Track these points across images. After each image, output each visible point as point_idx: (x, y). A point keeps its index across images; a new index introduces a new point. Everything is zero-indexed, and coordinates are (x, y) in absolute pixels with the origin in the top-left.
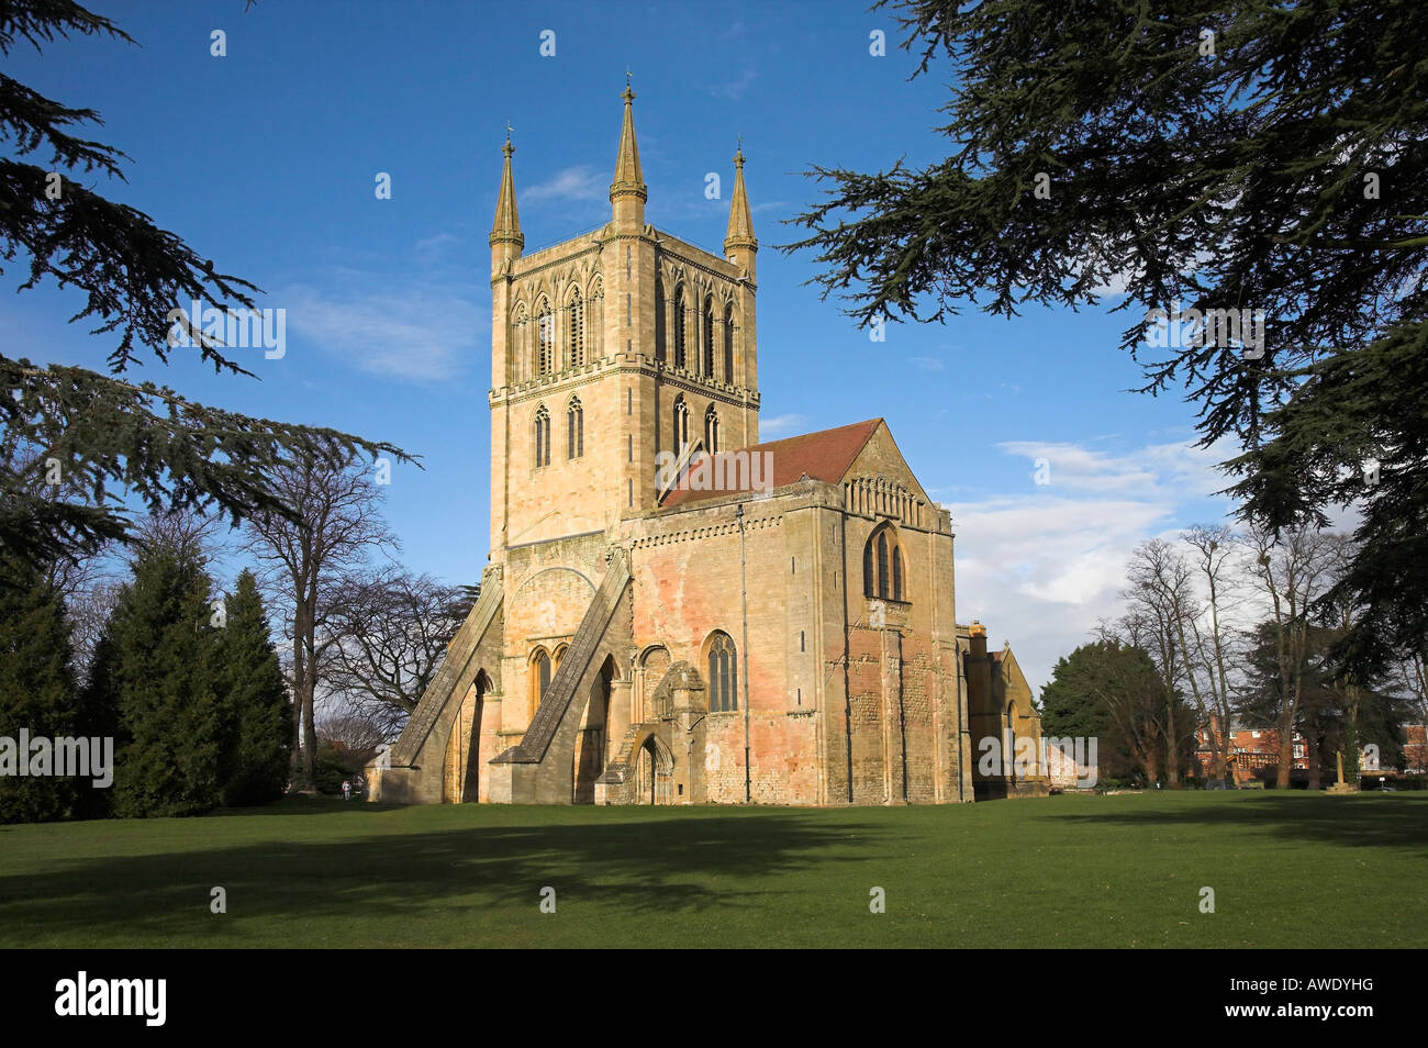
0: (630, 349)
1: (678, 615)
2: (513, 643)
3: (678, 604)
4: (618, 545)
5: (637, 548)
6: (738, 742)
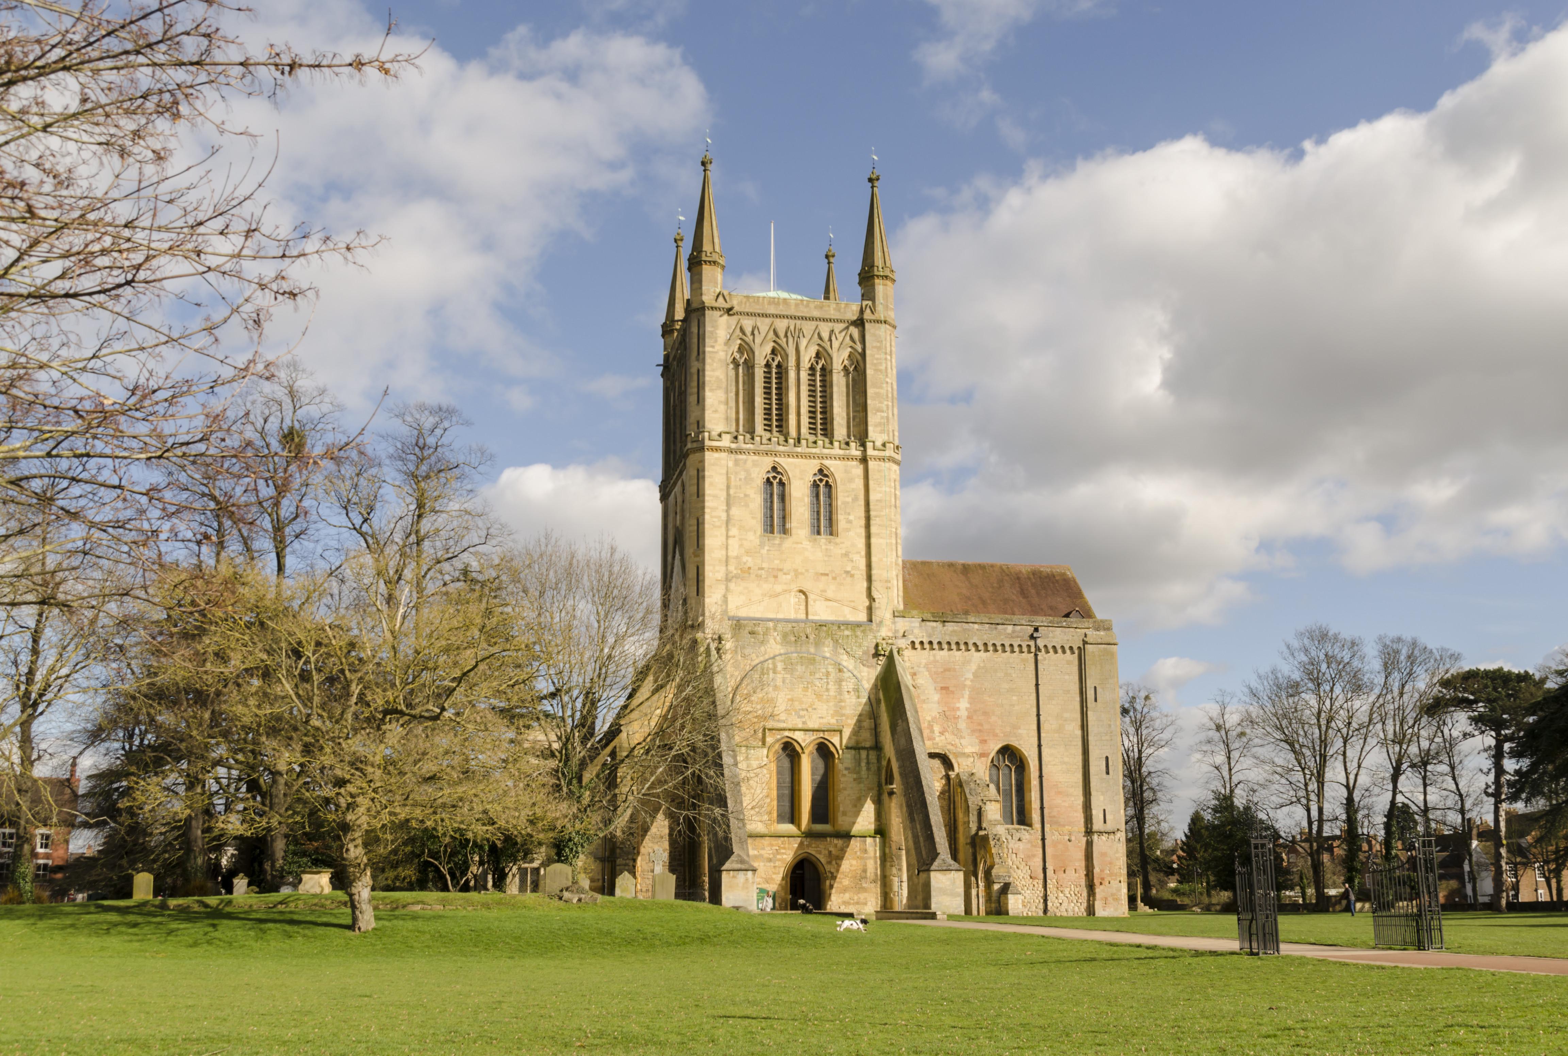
1: (962, 725)
3: (963, 713)
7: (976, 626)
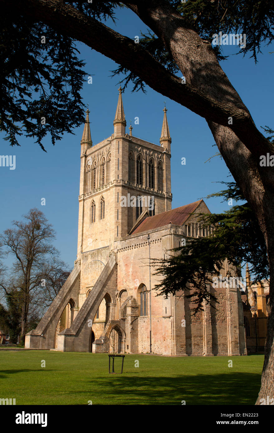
0: (118, 178)
1: (130, 278)
2: (82, 288)
3: (130, 273)
4: (113, 251)
5: (119, 252)
6: (148, 328)
7: (133, 239)
